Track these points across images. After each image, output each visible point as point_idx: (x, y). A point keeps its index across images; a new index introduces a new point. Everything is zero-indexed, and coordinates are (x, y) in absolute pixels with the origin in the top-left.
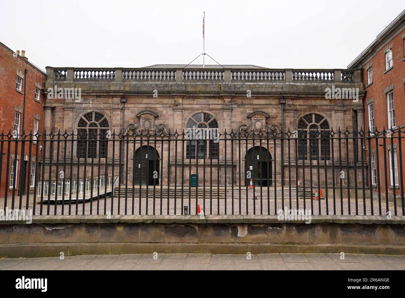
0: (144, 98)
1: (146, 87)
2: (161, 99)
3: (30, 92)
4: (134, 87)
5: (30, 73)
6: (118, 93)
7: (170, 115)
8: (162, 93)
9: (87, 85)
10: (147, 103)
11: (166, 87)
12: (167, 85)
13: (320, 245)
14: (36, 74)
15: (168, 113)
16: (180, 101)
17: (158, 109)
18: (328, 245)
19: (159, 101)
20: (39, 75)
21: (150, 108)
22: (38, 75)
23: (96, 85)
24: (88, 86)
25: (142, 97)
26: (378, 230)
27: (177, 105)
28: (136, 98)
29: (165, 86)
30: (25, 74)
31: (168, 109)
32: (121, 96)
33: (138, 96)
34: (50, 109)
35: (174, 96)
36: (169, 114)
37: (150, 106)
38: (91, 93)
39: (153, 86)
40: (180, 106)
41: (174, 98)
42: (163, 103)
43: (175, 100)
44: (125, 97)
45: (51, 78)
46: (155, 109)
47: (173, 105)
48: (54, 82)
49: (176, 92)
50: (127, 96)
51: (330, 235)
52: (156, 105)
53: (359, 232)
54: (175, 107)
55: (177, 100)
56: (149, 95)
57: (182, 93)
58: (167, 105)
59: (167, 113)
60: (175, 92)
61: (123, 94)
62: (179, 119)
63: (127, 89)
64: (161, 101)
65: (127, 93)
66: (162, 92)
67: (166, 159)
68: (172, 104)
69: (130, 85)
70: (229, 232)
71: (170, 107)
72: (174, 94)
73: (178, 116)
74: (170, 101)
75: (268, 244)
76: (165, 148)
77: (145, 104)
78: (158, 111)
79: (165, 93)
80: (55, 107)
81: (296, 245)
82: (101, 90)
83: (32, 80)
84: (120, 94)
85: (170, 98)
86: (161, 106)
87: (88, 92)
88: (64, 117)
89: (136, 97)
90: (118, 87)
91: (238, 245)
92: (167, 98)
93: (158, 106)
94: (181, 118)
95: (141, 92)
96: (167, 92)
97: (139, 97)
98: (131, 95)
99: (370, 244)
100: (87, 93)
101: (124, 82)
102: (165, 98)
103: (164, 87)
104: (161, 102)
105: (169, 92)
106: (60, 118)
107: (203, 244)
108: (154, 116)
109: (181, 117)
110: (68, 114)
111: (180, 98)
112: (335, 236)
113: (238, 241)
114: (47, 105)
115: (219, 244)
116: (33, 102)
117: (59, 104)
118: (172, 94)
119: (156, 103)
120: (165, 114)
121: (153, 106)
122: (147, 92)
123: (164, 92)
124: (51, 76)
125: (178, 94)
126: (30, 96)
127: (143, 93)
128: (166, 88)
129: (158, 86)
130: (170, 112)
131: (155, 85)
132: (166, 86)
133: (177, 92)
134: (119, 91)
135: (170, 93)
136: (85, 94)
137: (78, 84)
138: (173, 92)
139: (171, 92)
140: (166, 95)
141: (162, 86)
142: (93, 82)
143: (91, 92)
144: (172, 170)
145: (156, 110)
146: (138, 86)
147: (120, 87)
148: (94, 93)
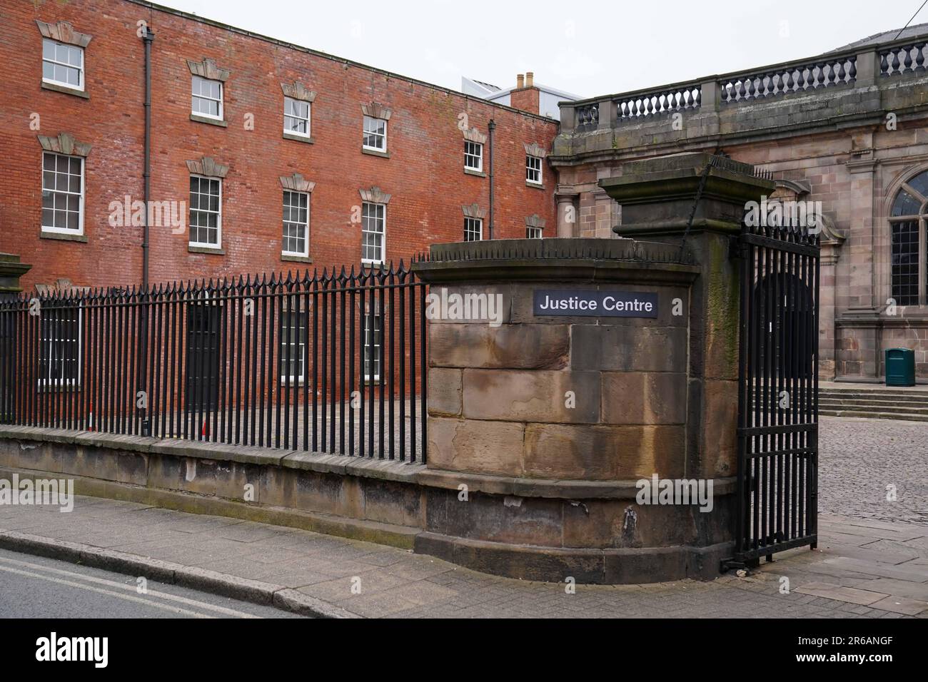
0: (772, 146)
1: (773, 117)
2: (815, 143)
3: (509, 168)
4: (742, 121)
5: (506, 127)
6: (704, 142)
7: (842, 185)
8: (815, 127)
9: (637, 133)
10: (780, 159)
11: (827, 107)
12: (827, 102)
13: (272, 508)
14: (527, 126)
15: (835, 180)
16: (868, 141)
17: (808, 173)
18: (281, 509)
19: (811, 148)
20: (536, 127)
21: (788, 172)
22: (533, 128)
23: (658, 131)
24: (640, 135)
25: (765, 146)
26: (343, 488)
27: (858, 156)
28: (750, 150)
29: (822, 105)
30: (490, 132)
31: (836, 168)
32: (714, 150)
33: (754, 143)
34: (571, 200)
35: (848, 132)
36: (837, 181)
37: (788, 165)
38: (647, 151)
39: (791, 112)
40: (868, 156)
41: (849, 136)
42: (820, 154)
43: (853, 142)
44: (724, 149)
45: (569, 129)
46: (801, 172)
47: (847, 157)
48: (575, 137)
49: (850, 118)
50: (728, 149)
51: (285, 490)
52: (801, 161)
53: (320, 488)
54: (852, 160)
55: (859, 141)
56: (780, 137)
57: (868, 119)
58: (831, 158)
59: (832, 179)
60: (846, 119)
61: (715, 144)
62: (865, 194)
63: (727, 129)
64: (815, 148)
65: (727, 140)
66: (813, 125)
67: (828, 307)
68: (844, 153)
69: (734, 117)
70: (177, 470)
71: (839, 162)
72: (846, 126)
73: (862, 184)
74: (842, 146)
75: (216, 498)
76: (826, 277)
77: (772, 162)
78: (807, 178)
79: (821, 126)
80: (579, 194)
81: (245, 505)
82: (668, 140)
83: (512, 143)
84: (710, 145)
85: (838, 137)
86: (815, 162)
87: (639, 149)
88: (595, 216)
89: (751, 146)
90: (704, 128)
91: (186, 495)
92: (830, 139)
93: (807, 163)
94: (870, 191)
95: (759, 133)
96: (826, 123)
97: (759, 147)
98: (735, 143)
99: (332, 515)
100: (637, 152)
101: (722, 111)
102: (825, 139)
103: (821, 108)
104: (815, 152)
105: (831, 123)
106: (589, 219)
107: (152, 489)
108: (796, 193)
109: (869, 188)
110: (603, 208)
111: (866, 133)
112: (291, 494)
113: (185, 488)
114: (562, 191)
115: (167, 492)
116: (521, 190)
117: (585, 186)
118: (839, 127)
119: (803, 156)
120: (826, 183)
121: (795, 165)
122: (774, 131)
123: (819, 124)
124: (570, 123)
125: (859, 124)
126: (510, 179)
127: (765, 133)
128: (827, 112)
129: (804, 108)
130: (841, 177)
131: (795, 107)
132: (827, 104)
133: (854, 117)
134: (706, 139)
135: (834, 124)
136: (635, 156)
137: (619, 134)
138: (841, 120)
139: (836, 120)
140: (826, 130)
141: (813, 107)
142: (652, 124)
143: (645, 148)
144: (845, 337)
145: (803, 175)
146: (752, 116)
147: (708, 127)
148: (652, 150)
